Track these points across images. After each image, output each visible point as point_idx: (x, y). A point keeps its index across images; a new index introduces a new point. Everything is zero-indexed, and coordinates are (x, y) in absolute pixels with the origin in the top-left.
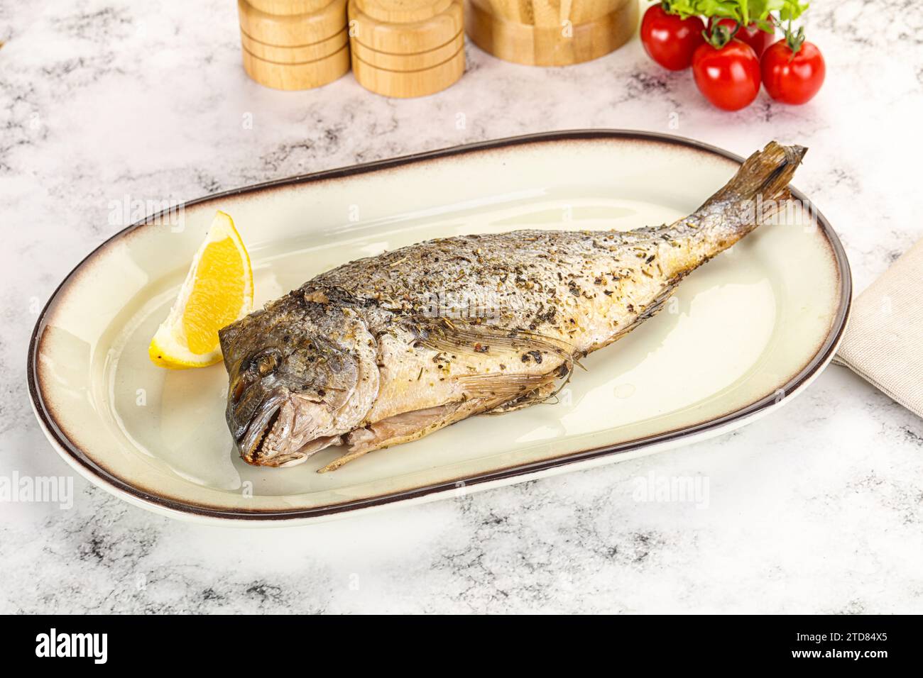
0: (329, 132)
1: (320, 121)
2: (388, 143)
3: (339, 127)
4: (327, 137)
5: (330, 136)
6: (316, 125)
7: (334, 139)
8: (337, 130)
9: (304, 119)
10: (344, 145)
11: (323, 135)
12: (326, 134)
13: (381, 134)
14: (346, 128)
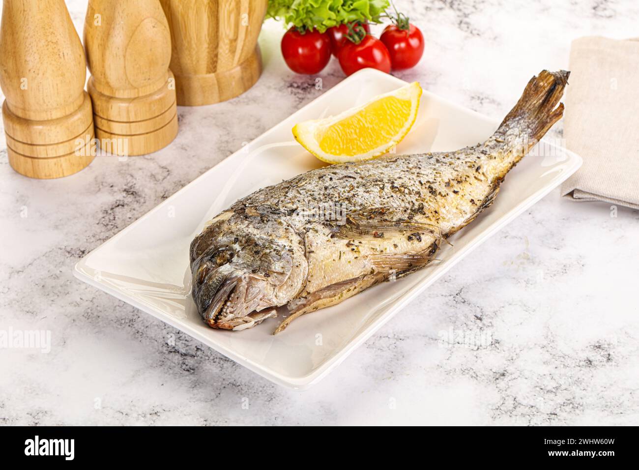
0: (125, 190)
1: (112, 186)
2: (175, 183)
3: (130, 185)
4: (129, 194)
5: (130, 193)
6: (112, 190)
7: (134, 193)
8: (131, 187)
9: (100, 189)
10: (146, 195)
11: (124, 194)
12: (125, 192)
13: (164, 179)
14: (135, 184)
